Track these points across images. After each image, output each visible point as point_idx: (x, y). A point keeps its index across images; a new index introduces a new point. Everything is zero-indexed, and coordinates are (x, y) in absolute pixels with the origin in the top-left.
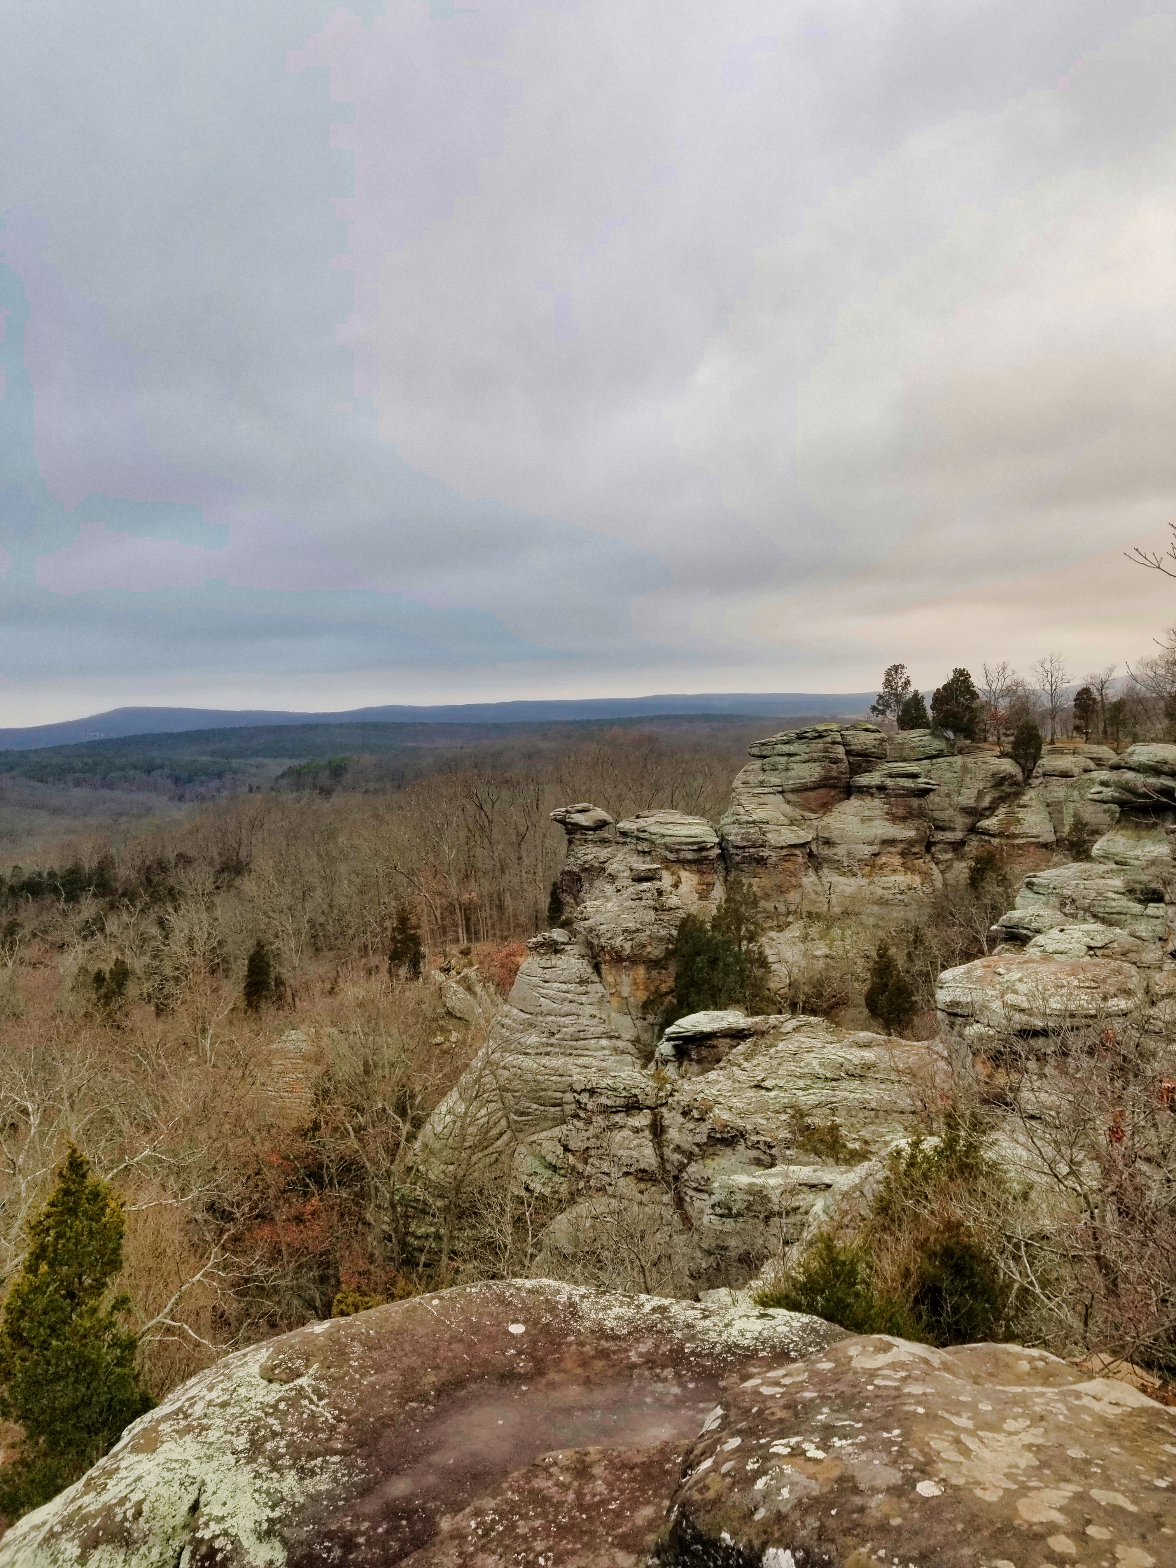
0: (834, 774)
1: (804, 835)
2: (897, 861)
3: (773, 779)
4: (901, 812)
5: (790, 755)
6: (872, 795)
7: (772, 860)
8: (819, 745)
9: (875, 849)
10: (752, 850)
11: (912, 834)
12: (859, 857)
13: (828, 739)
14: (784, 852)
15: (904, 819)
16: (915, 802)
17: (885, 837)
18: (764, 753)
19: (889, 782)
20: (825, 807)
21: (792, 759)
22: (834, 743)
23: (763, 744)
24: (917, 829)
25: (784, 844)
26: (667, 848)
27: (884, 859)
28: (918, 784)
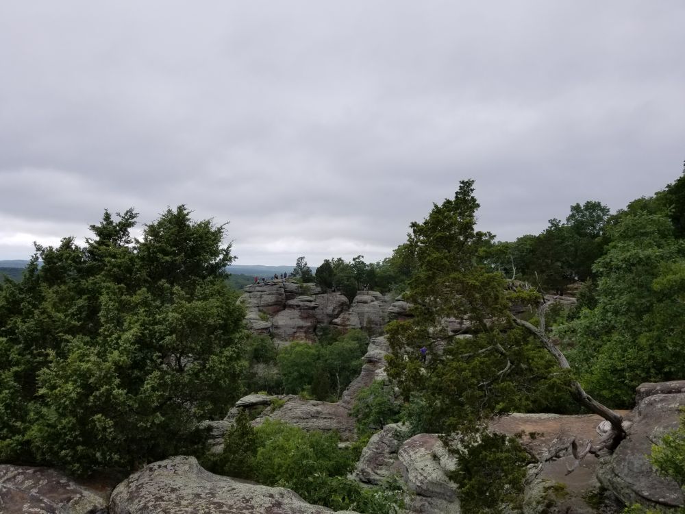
0: (280, 300)
1: (268, 324)
2: (303, 335)
3: (255, 301)
4: (305, 315)
5: (262, 291)
6: (294, 308)
8: (275, 288)
9: (294, 330)
11: (309, 324)
12: (289, 333)
13: (278, 286)
14: (259, 331)
15: (306, 318)
16: (311, 312)
17: (299, 325)
18: (251, 290)
19: (301, 304)
20: (276, 312)
21: (263, 293)
22: (280, 287)
23: (251, 287)
24: (311, 322)
25: (259, 328)
27: (298, 335)
28: (312, 304)
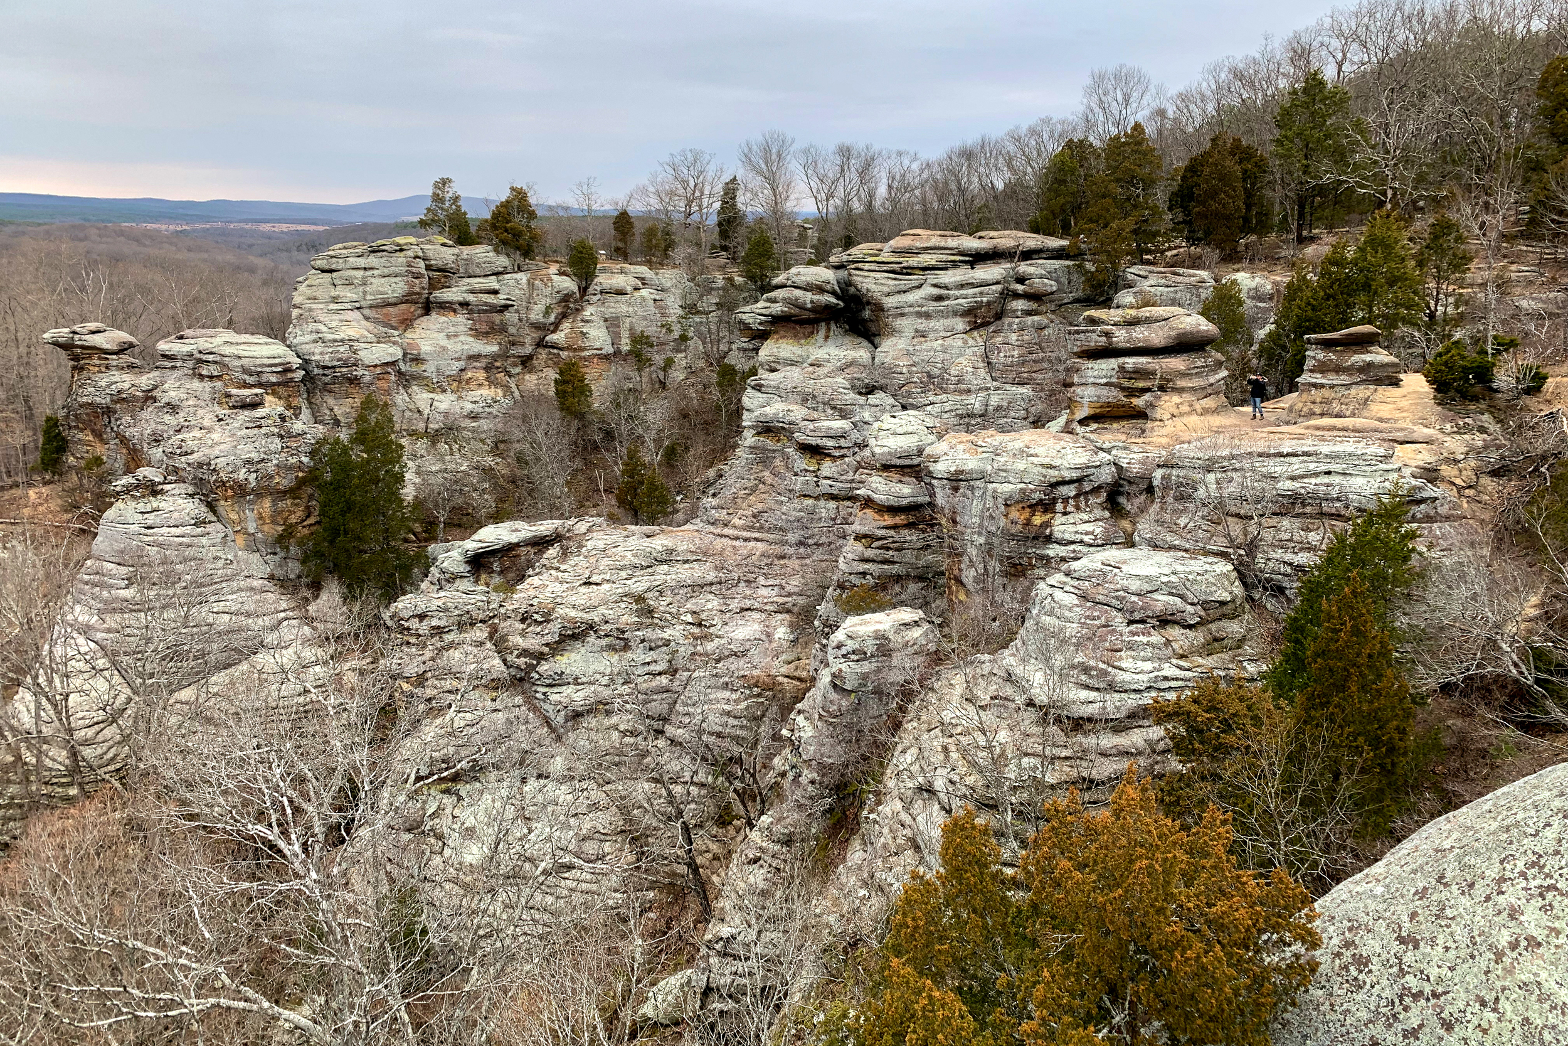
0: (417, 289)
1: (393, 353)
2: (481, 375)
3: (349, 295)
4: (484, 328)
5: (366, 269)
6: (455, 311)
7: (367, 379)
8: (401, 259)
9: (461, 364)
10: (344, 370)
11: (494, 349)
12: (448, 373)
13: (410, 253)
14: (378, 371)
15: (486, 334)
16: (497, 318)
17: (471, 353)
18: (333, 267)
19: (471, 298)
20: (407, 323)
21: (369, 273)
22: (416, 257)
23: (332, 257)
24: (500, 344)
25: (378, 363)
26: (245, 371)
27: (469, 375)
28: (500, 300)
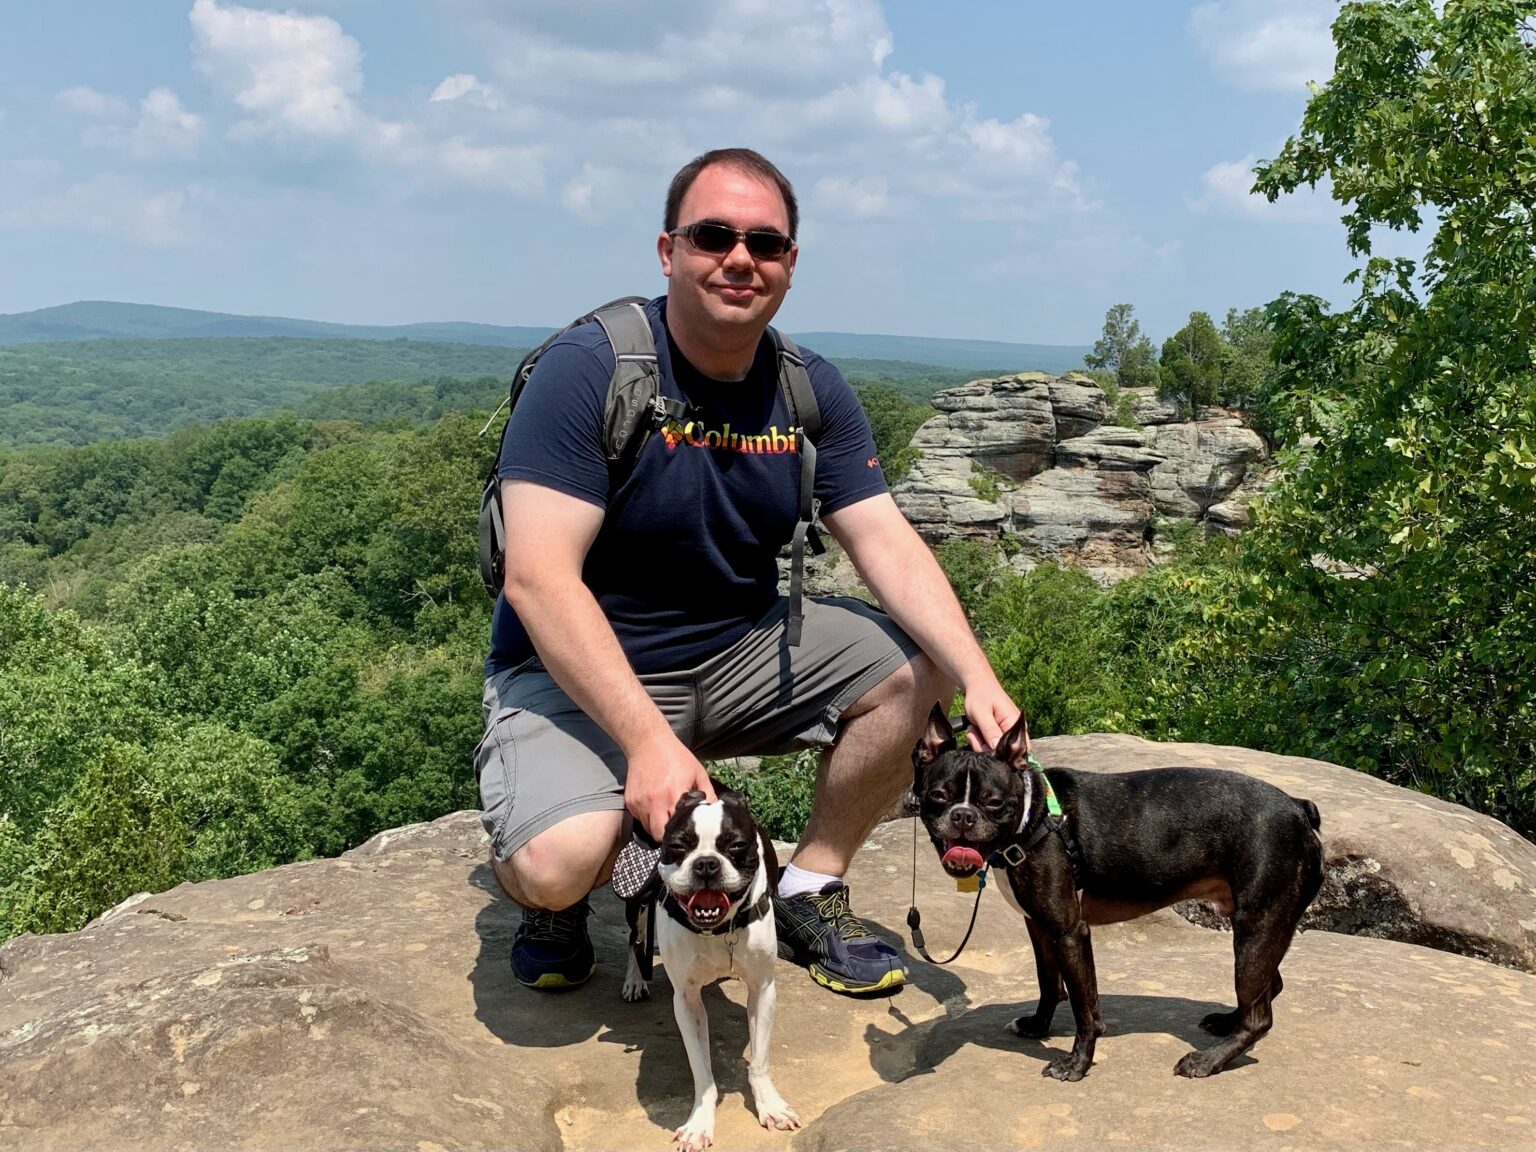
0: (1037, 436)
1: (998, 510)
2: (1107, 548)
3: (962, 439)
4: (1117, 488)
5: (983, 410)
6: (1082, 465)
8: (1021, 398)
9: (1082, 532)
10: (930, 526)
11: (1128, 516)
12: (1061, 541)
13: (1031, 393)
14: (969, 530)
15: (1119, 497)
16: (1135, 477)
17: (1094, 518)
18: (952, 406)
19: (1104, 450)
20: (1025, 474)
21: (987, 415)
22: (1039, 398)
23: (952, 395)
24: (1135, 511)
25: (969, 520)
27: (1092, 547)
28: (1139, 455)
